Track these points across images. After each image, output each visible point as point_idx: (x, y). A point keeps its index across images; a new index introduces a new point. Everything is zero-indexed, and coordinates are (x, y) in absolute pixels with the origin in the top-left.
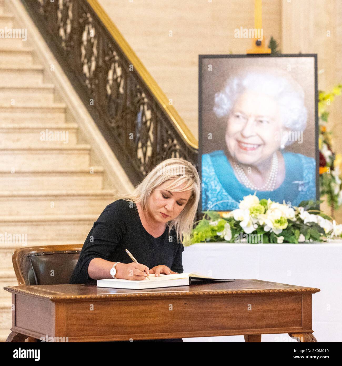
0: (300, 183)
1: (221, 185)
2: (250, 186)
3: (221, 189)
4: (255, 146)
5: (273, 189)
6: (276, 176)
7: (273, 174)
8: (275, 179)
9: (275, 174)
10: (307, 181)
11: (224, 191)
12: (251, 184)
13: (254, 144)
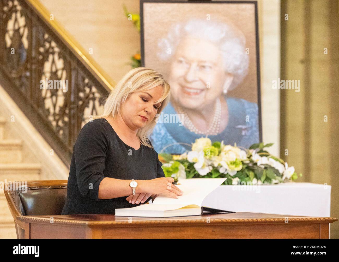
0: (244, 127)
1: (165, 129)
2: (194, 131)
3: (165, 133)
4: (198, 91)
5: (217, 133)
6: (219, 120)
7: (217, 118)
8: (219, 123)
9: (219, 119)
10: (250, 126)
11: (168, 134)
12: (195, 128)
13: (197, 89)
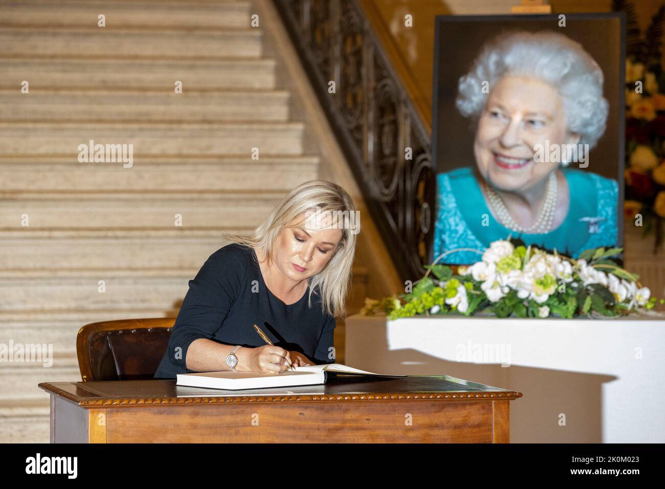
0: (593, 220)
1: (464, 223)
2: (511, 226)
3: (465, 231)
4: (522, 162)
5: (548, 230)
6: (553, 209)
7: (550, 206)
8: (552, 213)
9: (552, 206)
10: (603, 218)
11: (469, 232)
12: (513, 222)
13: (519, 159)
